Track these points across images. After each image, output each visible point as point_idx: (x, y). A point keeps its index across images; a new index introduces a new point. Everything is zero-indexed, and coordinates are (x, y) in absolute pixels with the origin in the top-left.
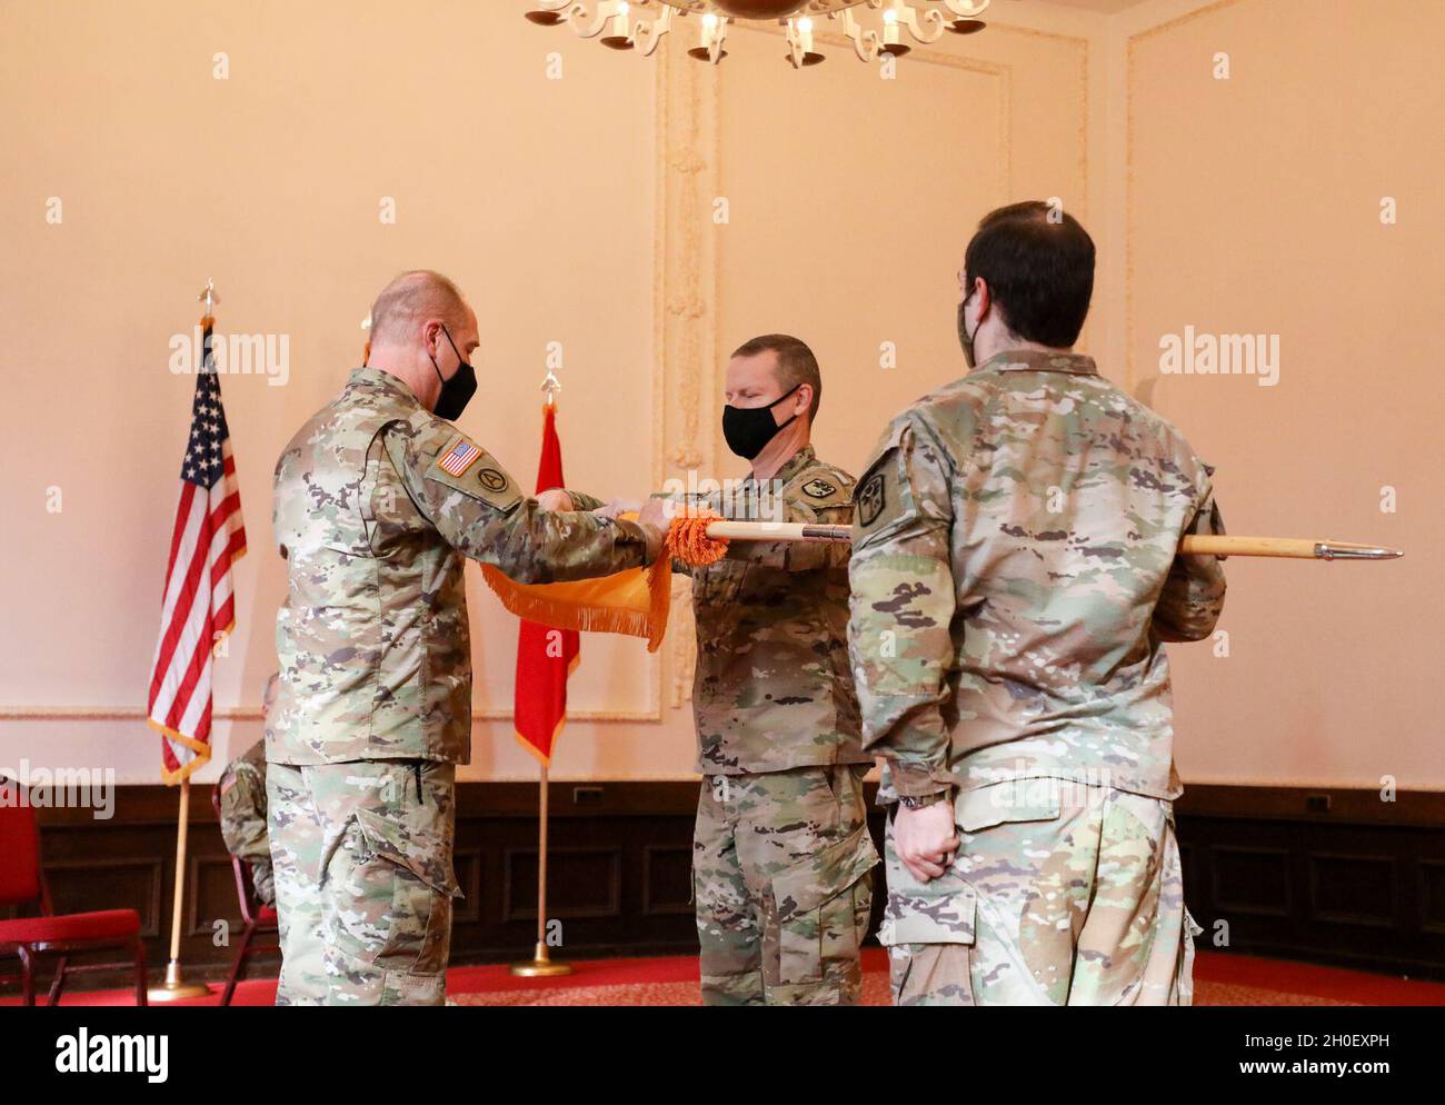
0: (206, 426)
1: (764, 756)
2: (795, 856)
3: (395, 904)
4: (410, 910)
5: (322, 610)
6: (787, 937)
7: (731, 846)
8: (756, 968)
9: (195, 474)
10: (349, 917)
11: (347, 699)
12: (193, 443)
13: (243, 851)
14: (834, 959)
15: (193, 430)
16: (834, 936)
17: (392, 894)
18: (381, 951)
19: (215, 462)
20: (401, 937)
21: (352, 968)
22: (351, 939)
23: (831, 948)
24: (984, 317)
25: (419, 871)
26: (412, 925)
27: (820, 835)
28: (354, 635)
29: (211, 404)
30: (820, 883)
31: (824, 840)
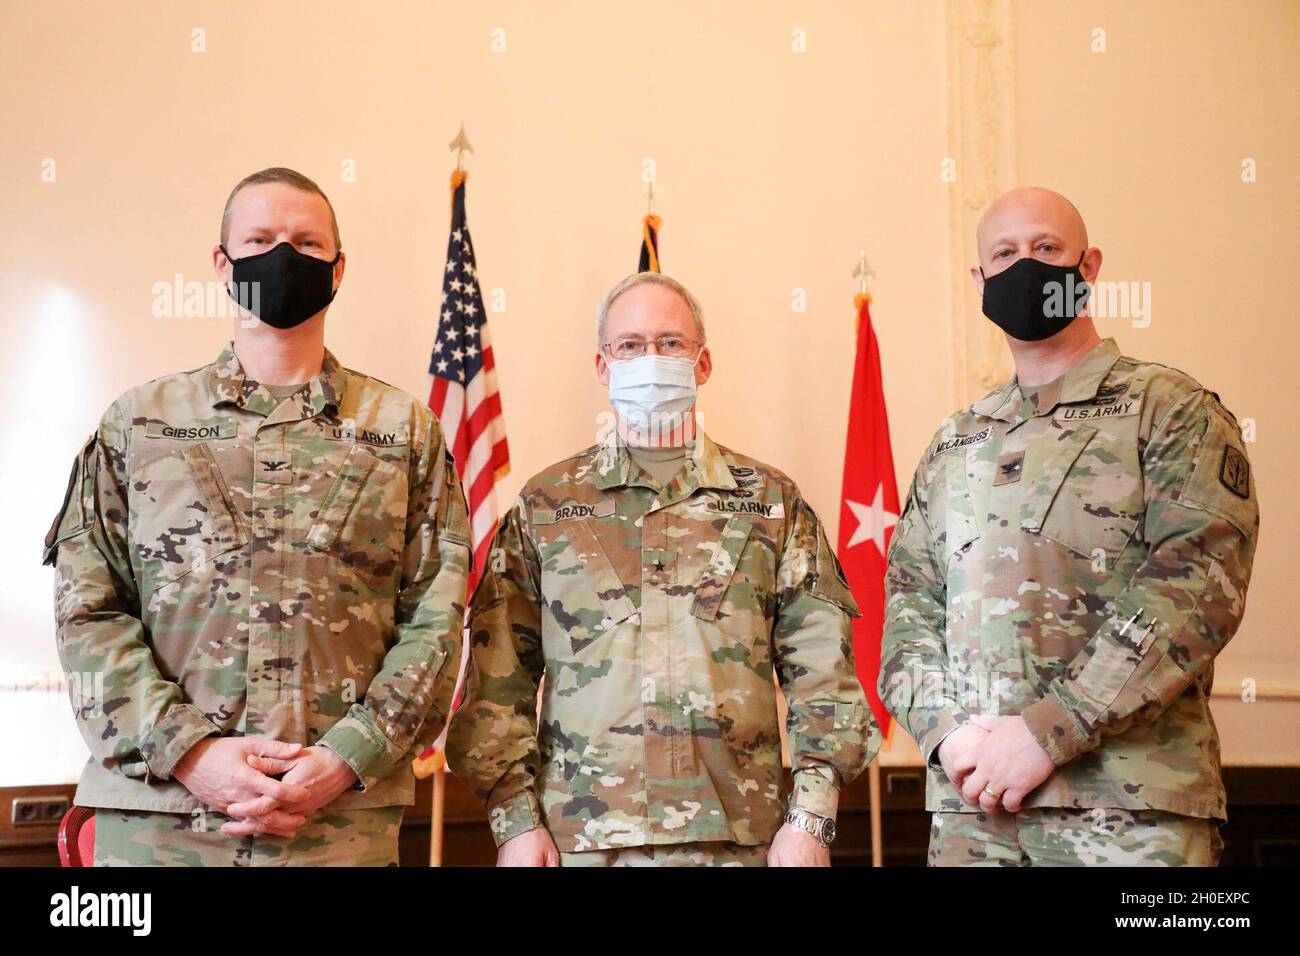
0: (460, 305)
9: (447, 367)
12: (444, 327)
15: (443, 310)
19: (472, 351)
29: (466, 278)
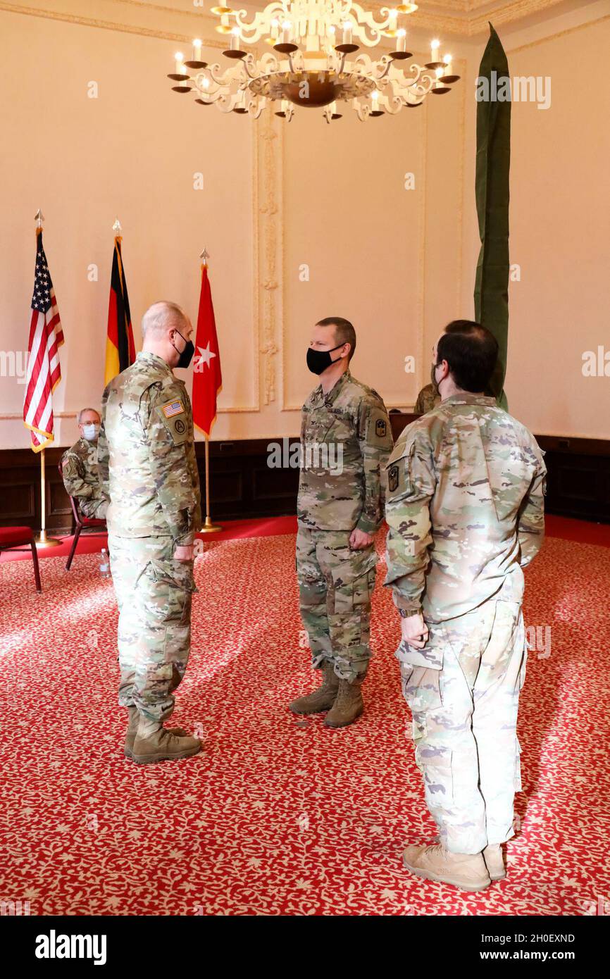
1: (329, 523)
2: (342, 560)
3: (170, 599)
4: (176, 601)
5: (129, 470)
6: (338, 595)
7: (314, 551)
8: (324, 603)
9: (38, 306)
10: (150, 604)
11: (144, 508)
12: (36, 291)
13: (74, 494)
14: (358, 604)
16: (359, 595)
17: (168, 595)
18: (164, 619)
19: (47, 300)
20: (173, 613)
21: (152, 626)
22: (151, 614)
23: (358, 599)
24: (445, 377)
25: (179, 584)
26: (177, 608)
27: (352, 551)
28: (145, 481)
29: (44, 271)
30: (353, 572)
31: (354, 553)
